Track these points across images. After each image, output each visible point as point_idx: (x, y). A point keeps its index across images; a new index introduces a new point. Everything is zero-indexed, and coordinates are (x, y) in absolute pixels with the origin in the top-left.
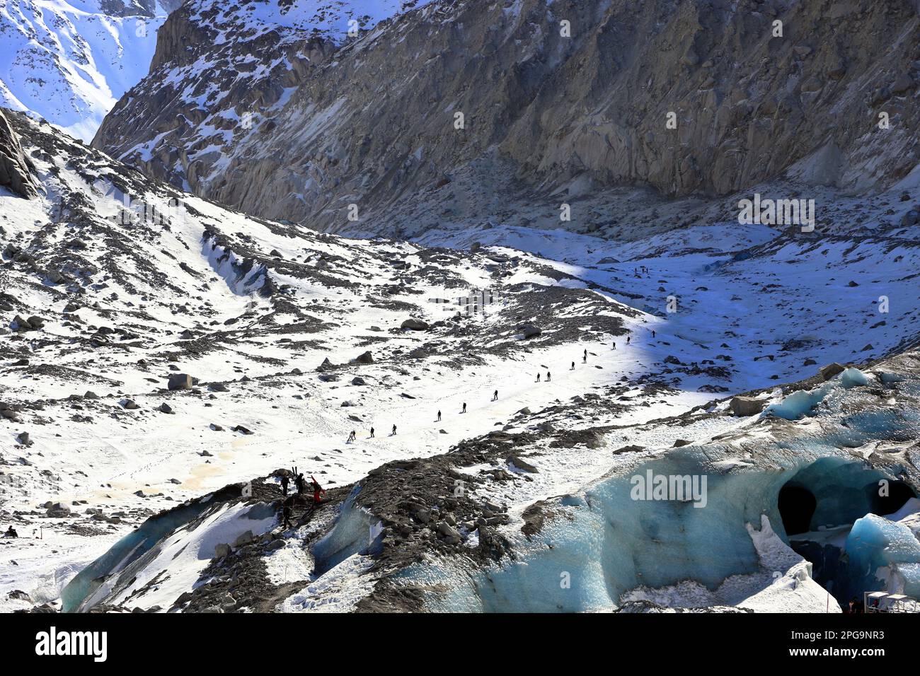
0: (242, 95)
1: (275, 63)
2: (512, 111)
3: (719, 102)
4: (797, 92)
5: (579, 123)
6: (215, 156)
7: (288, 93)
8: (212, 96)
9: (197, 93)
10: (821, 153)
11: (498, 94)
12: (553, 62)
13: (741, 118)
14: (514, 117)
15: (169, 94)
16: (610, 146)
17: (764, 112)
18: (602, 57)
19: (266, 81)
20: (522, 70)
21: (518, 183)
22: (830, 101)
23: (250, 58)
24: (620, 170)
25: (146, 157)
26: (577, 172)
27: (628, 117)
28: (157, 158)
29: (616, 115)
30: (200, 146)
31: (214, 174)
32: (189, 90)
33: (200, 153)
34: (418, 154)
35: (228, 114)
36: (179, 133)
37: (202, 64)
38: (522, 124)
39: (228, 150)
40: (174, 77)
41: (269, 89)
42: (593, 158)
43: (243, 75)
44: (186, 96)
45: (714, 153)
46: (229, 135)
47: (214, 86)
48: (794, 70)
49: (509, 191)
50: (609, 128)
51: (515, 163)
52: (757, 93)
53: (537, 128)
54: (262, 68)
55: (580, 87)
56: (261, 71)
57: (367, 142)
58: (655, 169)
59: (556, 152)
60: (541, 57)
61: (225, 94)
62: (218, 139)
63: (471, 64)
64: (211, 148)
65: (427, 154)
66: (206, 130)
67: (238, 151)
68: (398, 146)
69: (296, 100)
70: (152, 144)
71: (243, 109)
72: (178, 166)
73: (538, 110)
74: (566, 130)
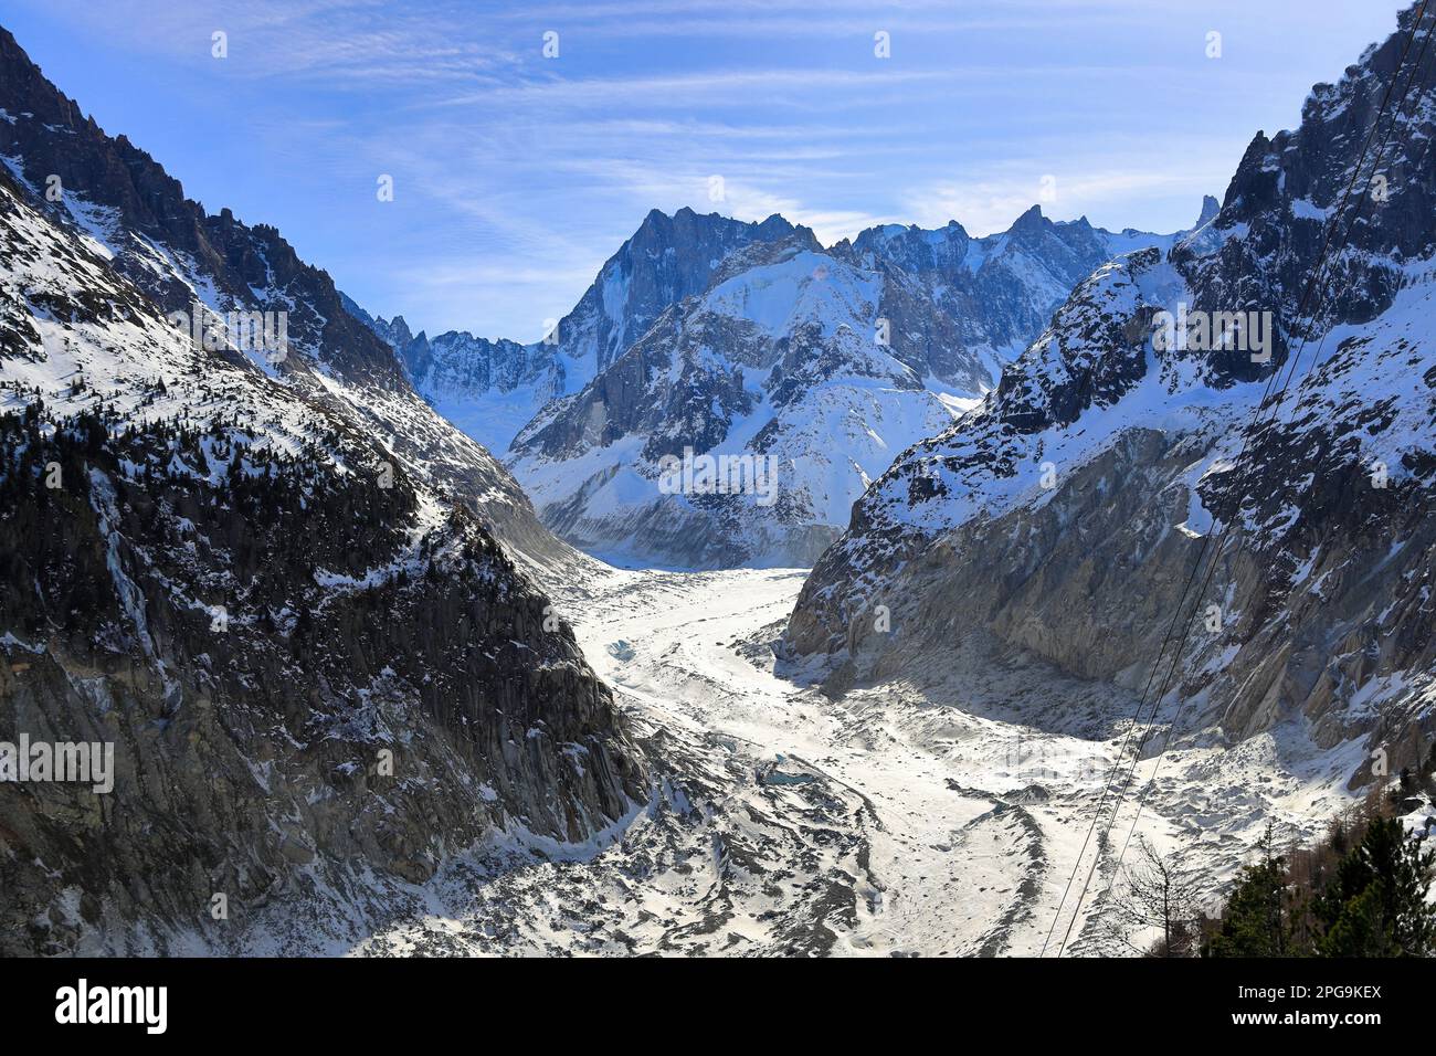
0: (880, 564)
1: (897, 546)
2: (1002, 604)
3: (1094, 622)
4: (1132, 624)
5: (1029, 620)
6: (860, 601)
7: (903, 563)
8: (865, 563)
9: (858, 559)
10: (1134, 667)
11: (995, 594)
12: (1029, 571)
13: (1102, 635)
14: (1002, 606)
15: (845, 556)
16: (1041, 638)
17: (1113, 634)
18: (1046, 580)
19: (891, 558)
20: (1008, 579)
21: (995, 651)
22: (1146, 634)
23: (886, 541)
24: (1045, 651)
25: (829, 597)
26: (1024, 649)
27: (1051, 622)
28: (833, 598)
29: (1046, 619)
30: (854, 594)
31: (858, 613)
32: (855, 556)
33: (854, 598)
34: (952, 622)
35: (871, 575)
36: (846, 584)
37: (864, 540)
38: (1004, 611)
39: (867, 598)
40: (849, 547)
41: (892, 562)
42: (1033, 642)
43: (881, 551)
44: (852, 562)
45: (1088, 653)
46: (869, 589)
47: (867, 556)
48: (1133, 609)
49: (989, 656)
50: (1041, 627)
51: (997, 637)
52: (1113, 620)
53: (1010, 617)
54: (890, 548)
55: (1032, 598)
56: (890, 551)
57: (929, 609)
58: (1061, 654)
59: (1016, 635)
60: (1022, 569)
61: (871, 561)
62: (863, 591)
63: (987, 568)
64: (860, 596)
65: (957, 622)
66: (859, 584)
67: (872, 600)
68: (944, 615)
69: (903, 573)
70: (833, 587)
71: (878, 574)
72: (843, 605)
73: (1011, 607)
74: (1022, 623)
